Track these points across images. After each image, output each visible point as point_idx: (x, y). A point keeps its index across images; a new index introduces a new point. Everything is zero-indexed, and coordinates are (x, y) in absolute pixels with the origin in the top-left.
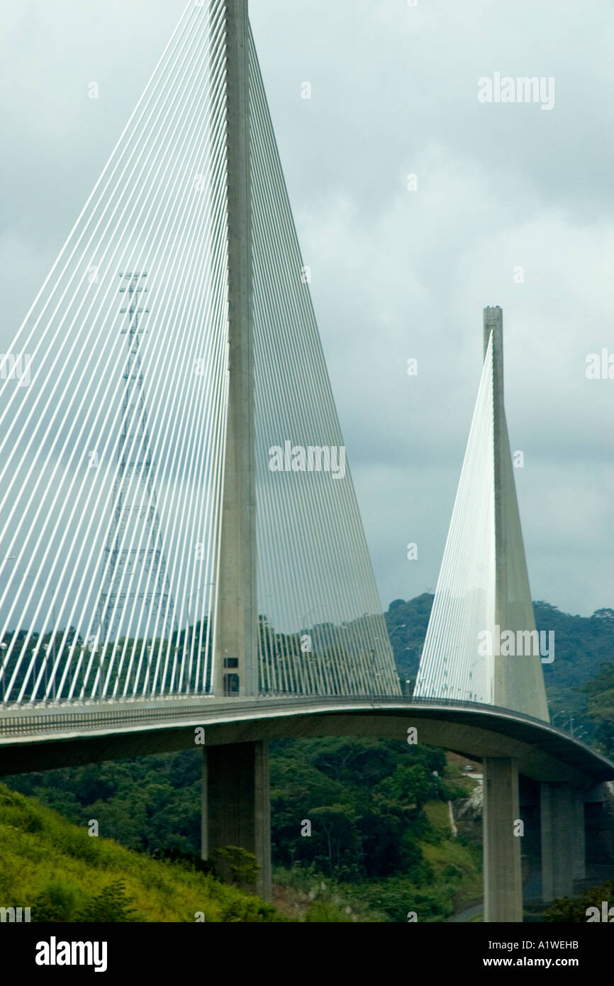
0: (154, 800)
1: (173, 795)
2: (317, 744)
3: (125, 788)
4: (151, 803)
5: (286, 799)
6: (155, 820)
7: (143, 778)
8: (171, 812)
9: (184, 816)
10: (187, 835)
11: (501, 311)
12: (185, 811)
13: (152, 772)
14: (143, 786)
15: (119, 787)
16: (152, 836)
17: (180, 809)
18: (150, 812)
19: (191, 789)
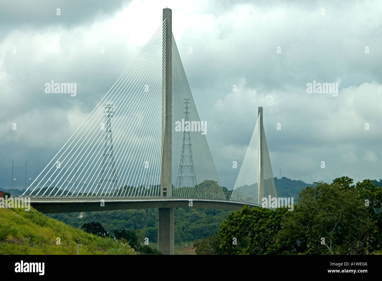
0: (185, 225)
1: (190, 224)
2: (226, 213)
3: (178, 222)
4: (184, 226)
5: (216, 225)
6: (185, 230)
7: (184, 220)
8: (188, 228)
9: (191, 229)
10: (192, 234)
11: (262, 108)
12: (192, 228)
13: (186, 219)
14: (183, 222)
15: (177, 222)
16: (184, 234)
17: (191, 228)
18: (183, 228)
19: (195, 223)
